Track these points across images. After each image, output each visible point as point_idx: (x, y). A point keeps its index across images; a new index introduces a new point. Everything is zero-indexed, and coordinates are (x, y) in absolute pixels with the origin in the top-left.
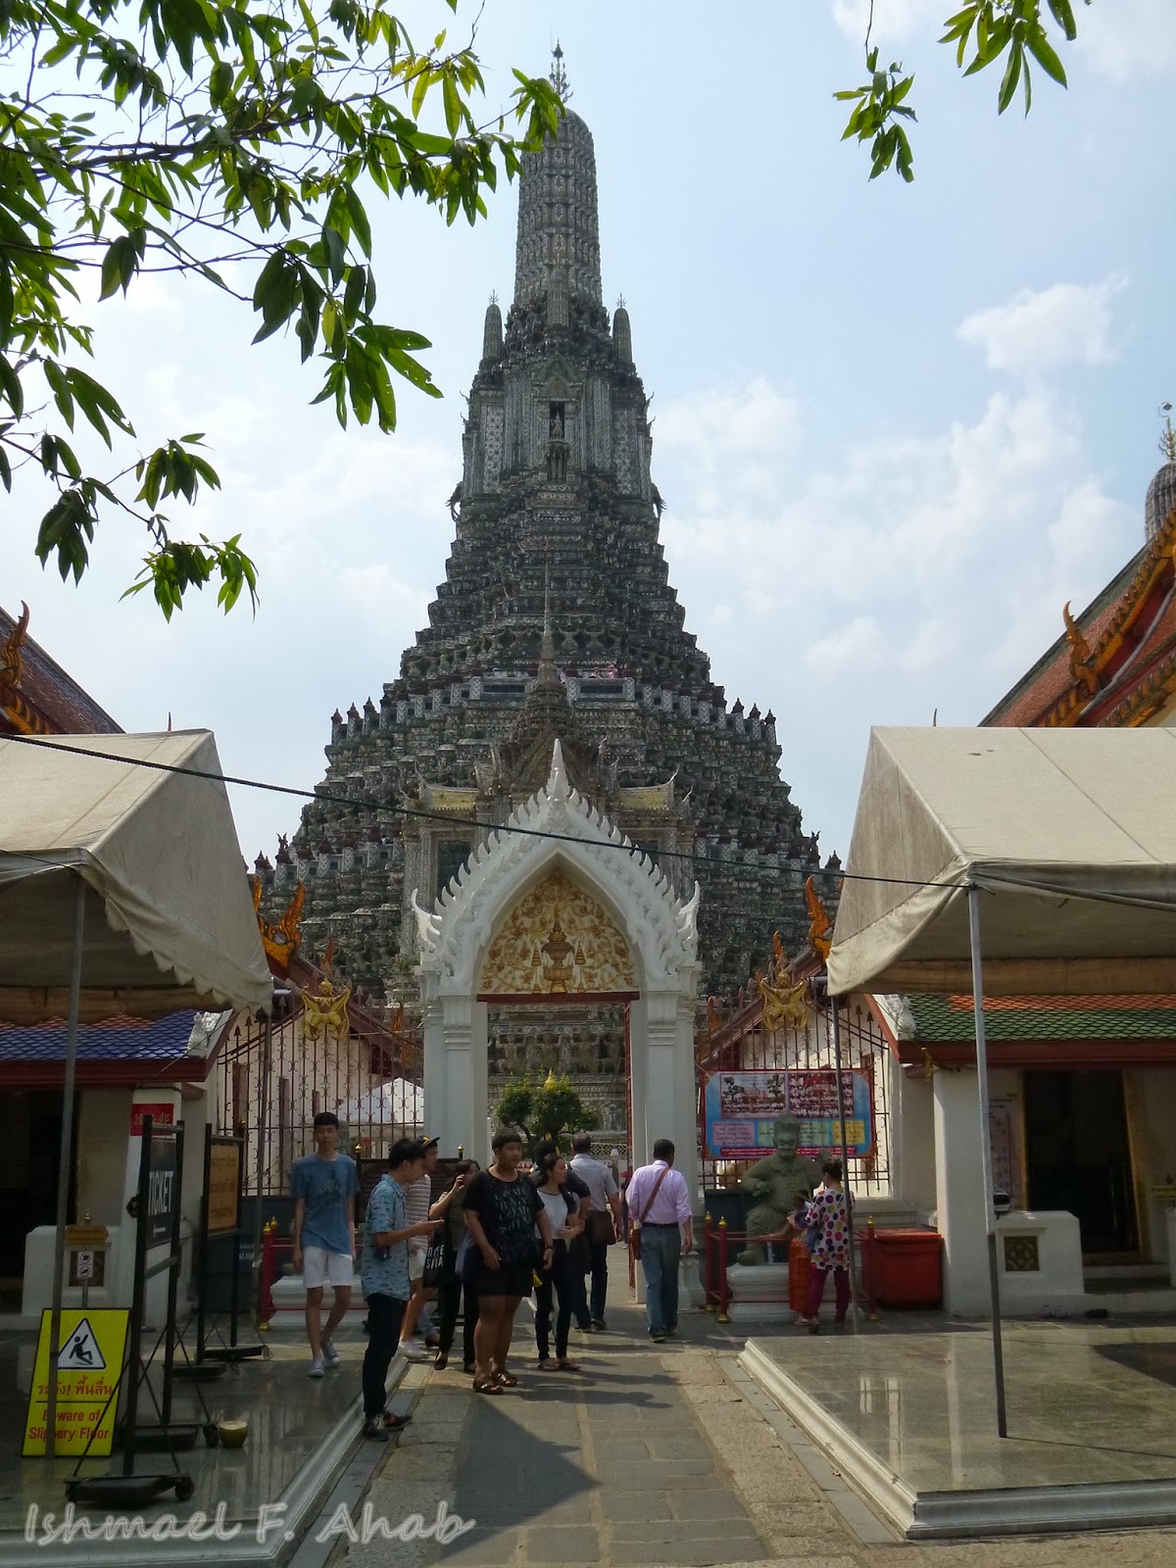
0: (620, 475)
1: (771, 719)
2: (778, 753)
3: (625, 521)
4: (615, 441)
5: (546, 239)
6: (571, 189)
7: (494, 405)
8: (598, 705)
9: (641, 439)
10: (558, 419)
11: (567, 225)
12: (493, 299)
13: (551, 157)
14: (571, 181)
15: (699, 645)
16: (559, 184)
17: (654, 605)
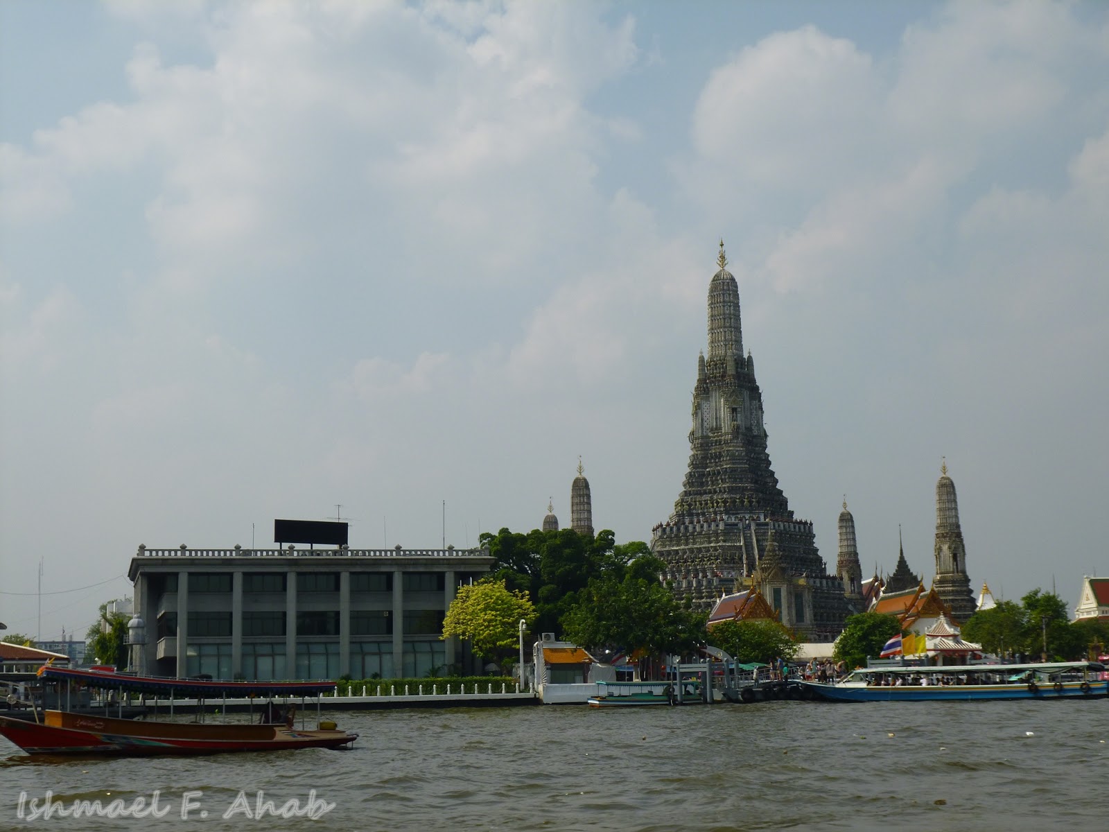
0: (753, 428)
1: (811, 524)
2: (814, 536)
3: (756, 446)
4: (751, 414)
5: (723, 333)
6: (732, 311)
7: (706, 401)
8: (762, 531)
9: (760, 412)
10: (735, 414)
11: (731, 327)
12: (701, 353)
13: (724, 298)
14: (732, 308)
15: (784, 494)
16: (727, 310)
17: (768, 480)
